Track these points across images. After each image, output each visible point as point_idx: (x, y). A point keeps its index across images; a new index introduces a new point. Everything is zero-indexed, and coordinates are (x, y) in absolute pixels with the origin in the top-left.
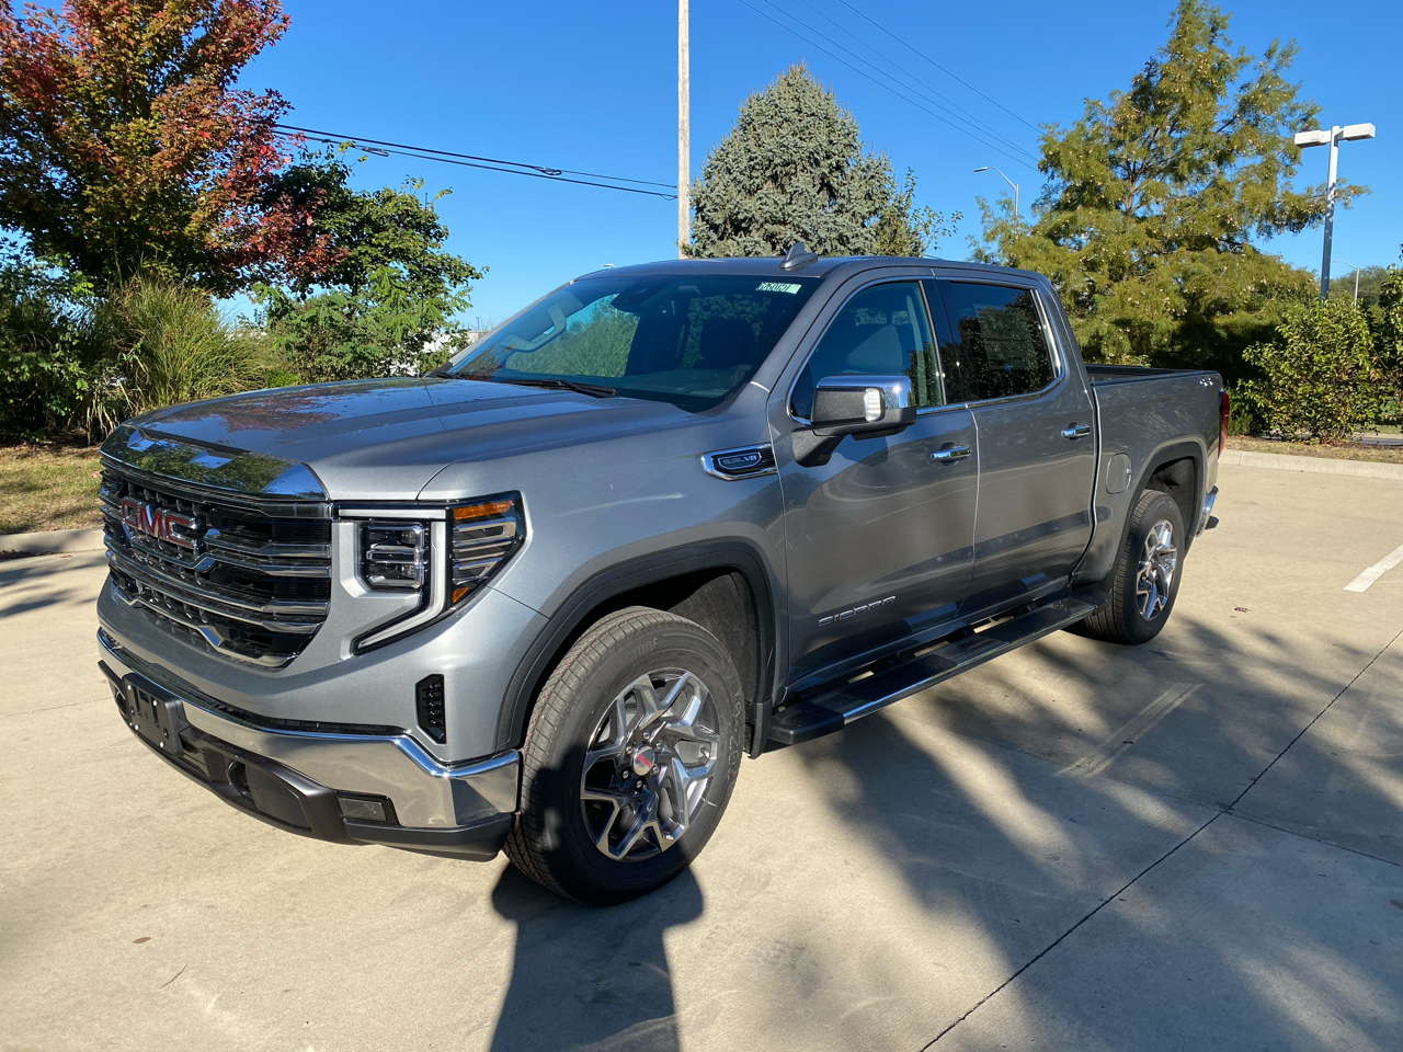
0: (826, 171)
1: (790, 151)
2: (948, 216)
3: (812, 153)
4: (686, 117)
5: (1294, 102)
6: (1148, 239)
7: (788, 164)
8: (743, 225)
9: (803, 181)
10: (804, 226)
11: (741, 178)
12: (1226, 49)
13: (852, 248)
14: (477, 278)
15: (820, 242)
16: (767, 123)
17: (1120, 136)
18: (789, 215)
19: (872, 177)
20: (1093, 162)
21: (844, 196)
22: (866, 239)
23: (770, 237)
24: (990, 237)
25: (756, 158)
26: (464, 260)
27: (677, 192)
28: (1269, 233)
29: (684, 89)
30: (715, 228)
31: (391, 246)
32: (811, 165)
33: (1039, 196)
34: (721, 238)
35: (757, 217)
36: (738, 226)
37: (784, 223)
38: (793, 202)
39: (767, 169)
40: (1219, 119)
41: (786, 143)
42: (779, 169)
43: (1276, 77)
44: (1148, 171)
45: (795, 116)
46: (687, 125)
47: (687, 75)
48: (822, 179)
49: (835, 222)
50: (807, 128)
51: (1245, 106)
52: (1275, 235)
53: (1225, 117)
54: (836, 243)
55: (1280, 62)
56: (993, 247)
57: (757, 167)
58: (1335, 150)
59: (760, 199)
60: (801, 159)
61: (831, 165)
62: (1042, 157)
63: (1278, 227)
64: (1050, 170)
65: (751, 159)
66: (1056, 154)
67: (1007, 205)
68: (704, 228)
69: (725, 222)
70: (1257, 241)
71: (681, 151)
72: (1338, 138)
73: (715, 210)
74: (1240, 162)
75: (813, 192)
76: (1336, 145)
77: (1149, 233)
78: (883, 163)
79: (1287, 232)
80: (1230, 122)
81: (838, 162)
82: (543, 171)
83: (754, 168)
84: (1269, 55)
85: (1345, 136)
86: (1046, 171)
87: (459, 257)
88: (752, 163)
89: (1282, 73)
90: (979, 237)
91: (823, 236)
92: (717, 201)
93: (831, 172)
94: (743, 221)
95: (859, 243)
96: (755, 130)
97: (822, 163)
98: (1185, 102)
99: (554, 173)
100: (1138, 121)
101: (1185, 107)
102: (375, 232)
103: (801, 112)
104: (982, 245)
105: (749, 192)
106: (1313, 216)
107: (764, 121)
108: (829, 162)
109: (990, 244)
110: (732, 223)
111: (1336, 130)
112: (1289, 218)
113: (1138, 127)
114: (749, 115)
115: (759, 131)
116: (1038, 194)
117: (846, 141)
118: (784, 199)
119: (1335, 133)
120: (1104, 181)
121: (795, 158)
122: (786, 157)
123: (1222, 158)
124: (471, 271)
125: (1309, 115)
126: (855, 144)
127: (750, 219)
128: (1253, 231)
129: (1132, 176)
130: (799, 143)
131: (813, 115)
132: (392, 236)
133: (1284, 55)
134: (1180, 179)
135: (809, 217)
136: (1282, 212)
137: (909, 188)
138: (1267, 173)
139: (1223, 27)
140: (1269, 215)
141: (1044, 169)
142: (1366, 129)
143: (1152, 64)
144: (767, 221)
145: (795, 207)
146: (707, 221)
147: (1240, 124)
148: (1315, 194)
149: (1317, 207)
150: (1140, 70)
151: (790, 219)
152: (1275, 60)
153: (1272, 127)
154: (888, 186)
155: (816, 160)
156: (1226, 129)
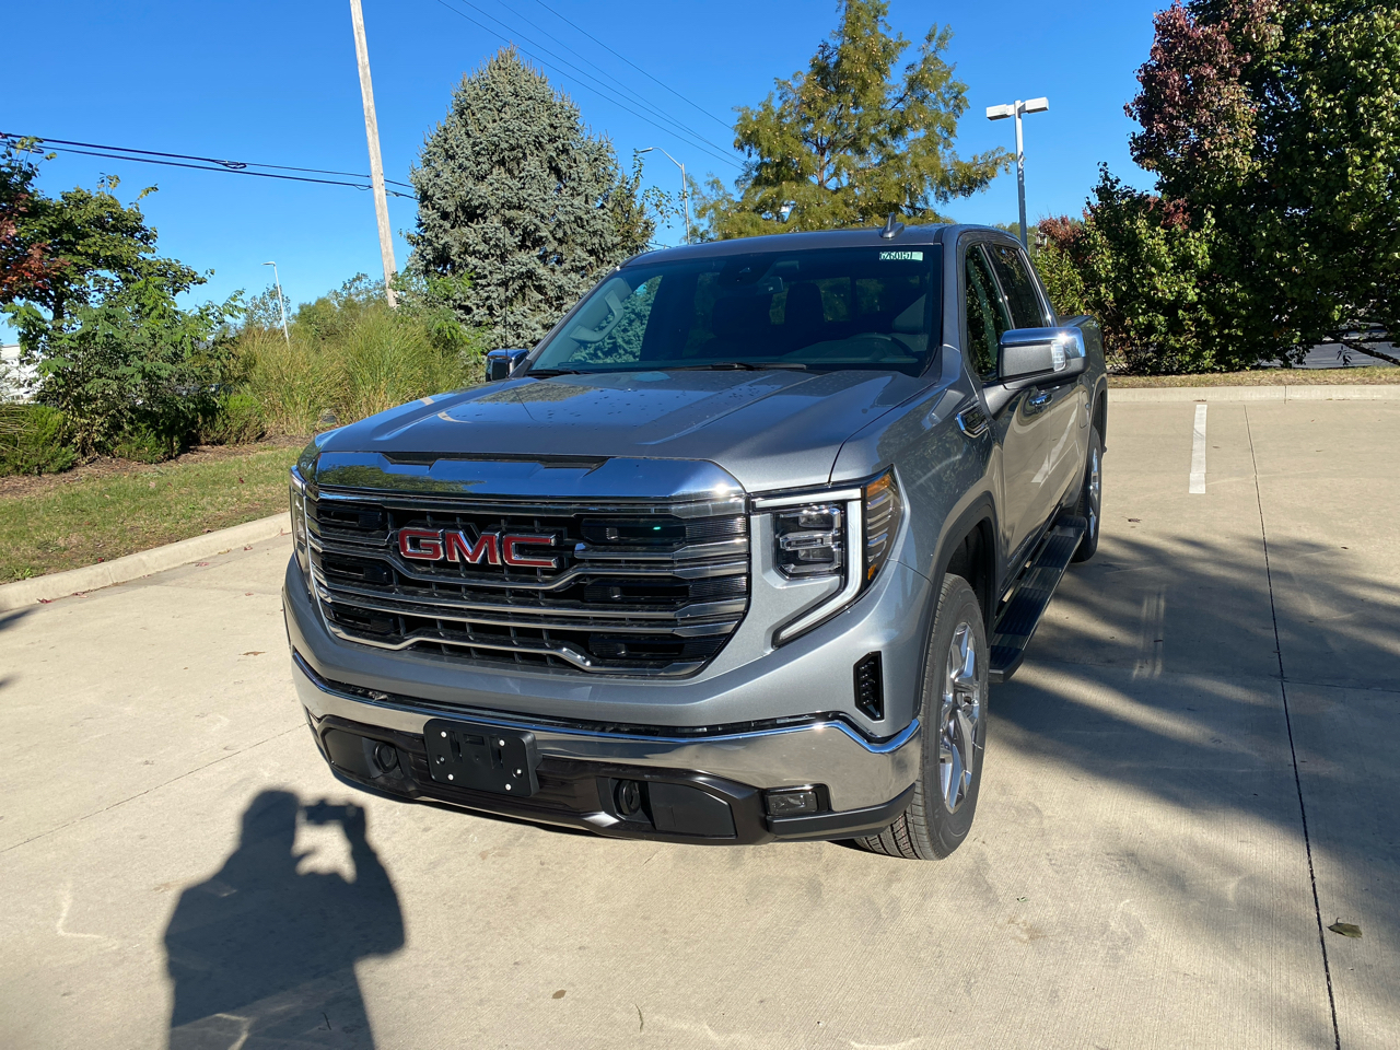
0: (554, 155)
1: (516, 135)
2: (675, 195)
3: (536, 137)
4: (372, 104)
5: (951, 81)
6: (846, 209)
7: (513, 149)
8: (478, 211)
9: (533, 164)
10: (542, 210)
11: (466, 163)
12: (887, 34)
13: (591, 230)
14: (200, 283)
15: (559, 224)
16: (485, 107)
17: (809, 113)
18: (525, 200)
19: (596, 160)
20: (787, 138)
21: (574, 180)
22: (604, 220)
23: (507, 222)
24: (701, 214)
25: (481, 143)
26: (184, 263)
27: (371, 181)
28: (946, 198)
29: (365, 74)
30: (445, 216)
31: (102, 254)
32: (537, 149)
33: (742, 173)
34: (453, 227)
35: (493, 203)
36: (471, 213)
37: (520, 208)
38: (527, 186)
39: (493, 154)
40: (891, 96)
41: (511, 128)
42: (506, 153)
43: (936, 59)
44: (832, 145)
45: (511, 100)
46: (373, 111)
47: (367, 59)
48: (550, 162)
49: (572, 205)
50: (527, 111)
51: (913, 84)
52: (950, 199)
53: (897, 95)
54: (574, 226)
55: (939, 45)
56: (704, 224)
57: (483, 152)
58: (1019, 121)
59: (491, 184)
60: (528, 143)
61: (558, 148)
62: (737, 136)
63: (953, 192)
64: (747, 148)
65: (474, 145)
66: (755, 133)
67: (715, 184)
68: (435, 216)
69: (457, 210)
70: (936, 206)
71: (370, 139)
72: (1021, 111)
73: (445, 198)
74: (911, 135)
75: (545, 175)
76: (1019, 117)
77: (846, 204)
78: (605, 144)
79: (961, 197)
80: (901, 100)
81: (563, 145)
82: (226, 165)
83: (479, 153)
84: (929, 38)
85: (1027, 109)
86: (743, 150)
87: (177, 261)
88: (477, 148)
89: (941, 55)
90: (691, 214)
91: (562, 219)
92: (447, 188)
93: (558, 155)
94: (478, 207)
95: (598, 225)
96: (473, 114)
97: (548, 146)
98: (864, 81)
99: (237, 167)
100: (824, 99)
101: (865, 86)
102: (77, 238)
103: (517, 96)
104: (695, 222)
105: (477, 178)
106: (981, 181)
107: (482, 105)
108: (555, 145)
109: (702, 221)
110: (464, 209)
111: (1019, 104)
112: (962, 184)
113: (825, 105)
114: (465, 100)
115: (479, 116)
116: (739, 172)
117: (568, 125)
118: (516, 183)
119: (1018, 107)
120: (800, 156)
121: (522, 142)
122: (512, 142)
123: (897, 132)
124: (192, 276)
125: (959, 93)
126: (577, 127)
127: (486, 205)
128: (932, 198)
129: (822, 151)
130: (524, 127)
131: (530, 98)
132: (100, 242)
133: (942, 39)
134: (861, 152)
135: (545, 201)
136: (956, 179)
137: (636, 169)
138: (930, 145)
139: (884, 14)
140: (944, 181)
141: (741, 147)
142: (1041, 102)
143: (824, 47)
144: (503, 207)
145: (530, 191)
146: (438, 209)
147: (910, 100)
148: (981, 162)
149: (984, 173)
150: (814, 51)
151: (527, 203)
152: (934, 43)
153: (934, 104)
154: (611, 168)
155: (540, 143)
156: (898, 105)
